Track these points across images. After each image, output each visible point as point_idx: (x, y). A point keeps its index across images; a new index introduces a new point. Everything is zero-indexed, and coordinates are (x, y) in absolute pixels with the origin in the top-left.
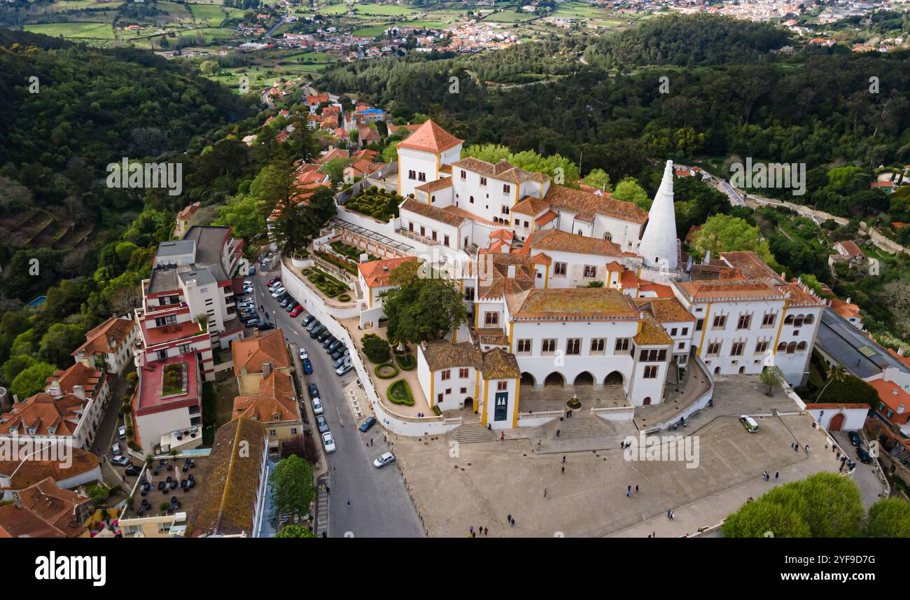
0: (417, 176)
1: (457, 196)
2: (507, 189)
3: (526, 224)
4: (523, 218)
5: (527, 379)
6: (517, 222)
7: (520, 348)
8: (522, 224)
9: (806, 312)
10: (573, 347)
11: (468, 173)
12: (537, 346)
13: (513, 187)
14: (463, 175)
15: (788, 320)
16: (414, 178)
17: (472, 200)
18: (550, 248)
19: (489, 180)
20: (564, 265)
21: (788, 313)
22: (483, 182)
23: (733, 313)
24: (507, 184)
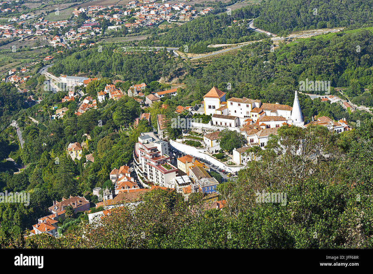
0: (212, 107)
1: (230, 111)
2: (248, 106)
3: (256, 116)
4: (254, 114)
6: (253, 116)
8: (254, 116)
11: (233, 103)
13: (250, 105)
14: (232, 104)
17: (235, 112)
18: (265, 121)
19: (241, 104)
20: (269, 125)
21: (335, 129)
22: (239, 105)
24: (248, 104)
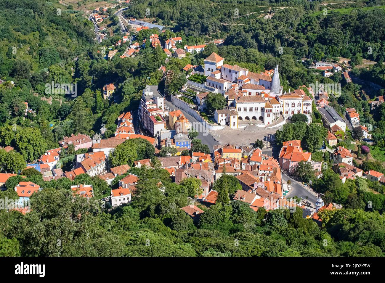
0: (210, 70)
1: (223, 75)
2: (237, 73)
5: (240, 118)
7: (239, 110)
9: (308, 102)
10: (251, 110)
11: (226, 69)
12: (242, 109)
14: (224, 69)
15: (305, 104)
16: (209, 71)
17: (227, 76)
18: (247, 88)
20: (251, 92)
21: (304, 102)
22: (230, 71)
23: (290, 102)
